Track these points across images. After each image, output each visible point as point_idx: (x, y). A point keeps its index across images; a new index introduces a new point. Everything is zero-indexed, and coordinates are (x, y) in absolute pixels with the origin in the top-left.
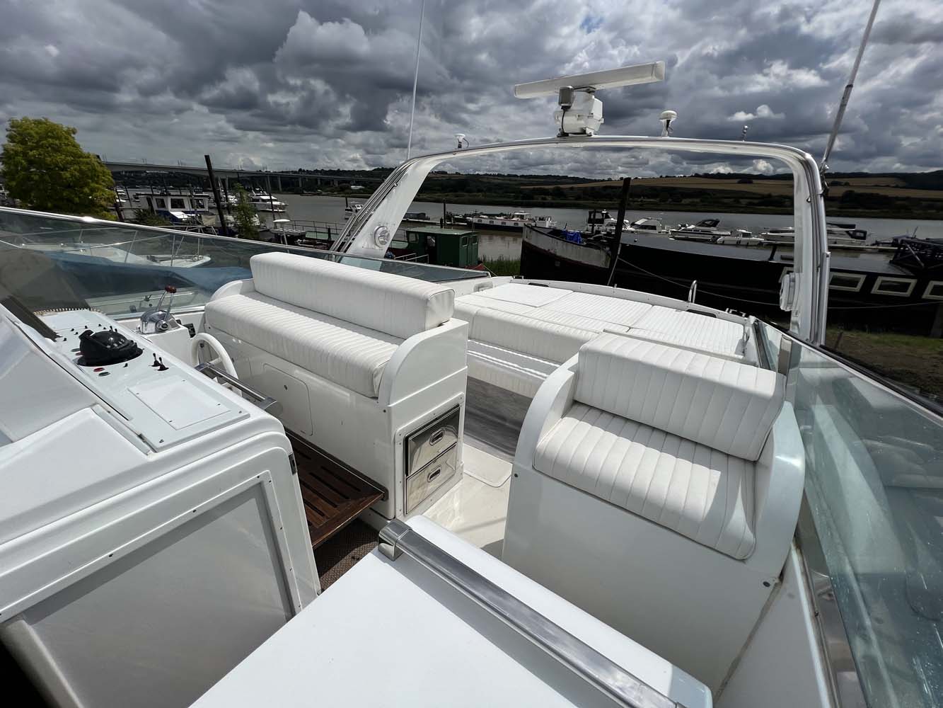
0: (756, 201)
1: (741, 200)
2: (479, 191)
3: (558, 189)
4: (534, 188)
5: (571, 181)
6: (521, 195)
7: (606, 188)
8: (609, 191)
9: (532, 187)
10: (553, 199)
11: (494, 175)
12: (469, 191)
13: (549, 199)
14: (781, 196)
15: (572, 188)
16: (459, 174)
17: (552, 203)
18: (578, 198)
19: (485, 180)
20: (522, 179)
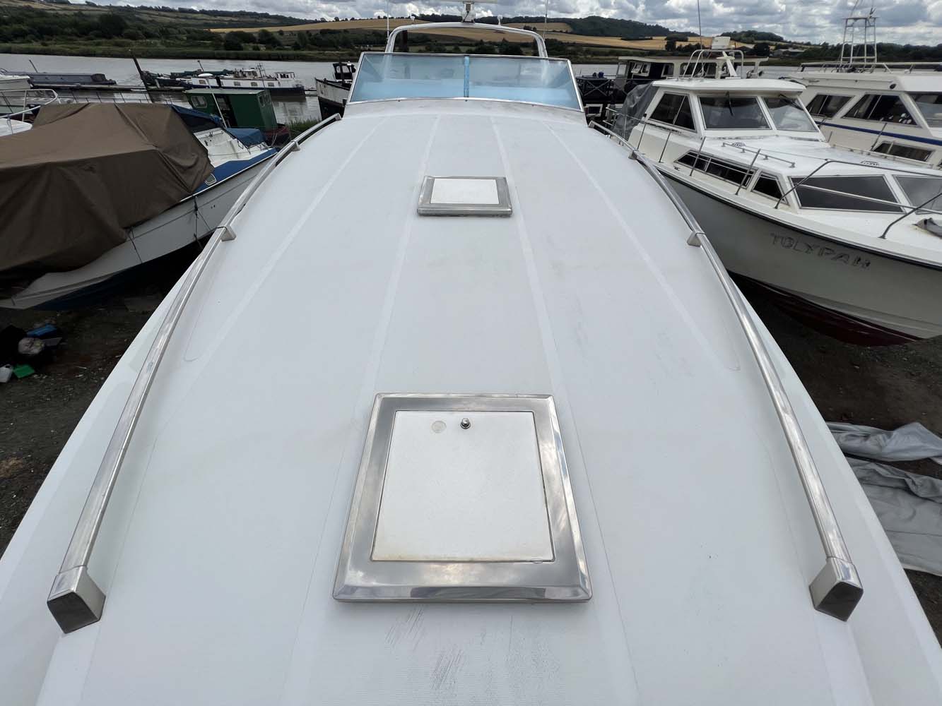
0: (473, 48)
1: (460, 47)
2: (148, 35)
3: (266, 33)
4: (232, 33)
5: (277, 22)
6: (223, 43)
7: (323, 32)
8: (329, 36)
9: (227, 30)
10: (268, 48)
11: (157, 9)
12: (133, 37)
13: (263, 48)
14: (490, 43)
15: (281, 33)
16: (94, 5)
17: (269, 55)
18: (296, 47)
19: (145, 17)
20: (205, 17)
